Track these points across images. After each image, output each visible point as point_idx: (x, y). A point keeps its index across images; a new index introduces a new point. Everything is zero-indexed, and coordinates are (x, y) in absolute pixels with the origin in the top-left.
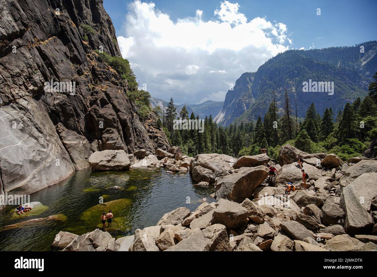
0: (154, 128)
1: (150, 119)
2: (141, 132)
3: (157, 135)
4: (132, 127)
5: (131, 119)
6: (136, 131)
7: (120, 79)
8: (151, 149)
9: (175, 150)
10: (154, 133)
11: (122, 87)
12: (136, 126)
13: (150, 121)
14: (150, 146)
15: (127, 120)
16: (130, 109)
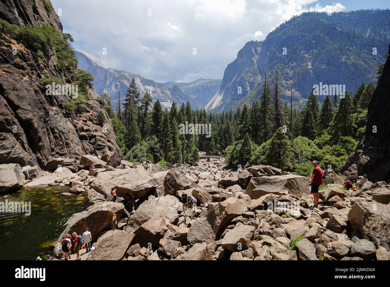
0: (94, 123)
1: (89, 112)
2: (63, 133)
3: (95, 133)
4: (47, 128)
5: (44, 116)
6: (54, 133)
7: (30, 60)
8: (78, 155)
9: (108, 156)
10: (90, 131)
11: (34, 71)
12: (54, 125)
13: (88, 114)
14: (77, 152)
15: (32, 120)
16: (41, 103)
